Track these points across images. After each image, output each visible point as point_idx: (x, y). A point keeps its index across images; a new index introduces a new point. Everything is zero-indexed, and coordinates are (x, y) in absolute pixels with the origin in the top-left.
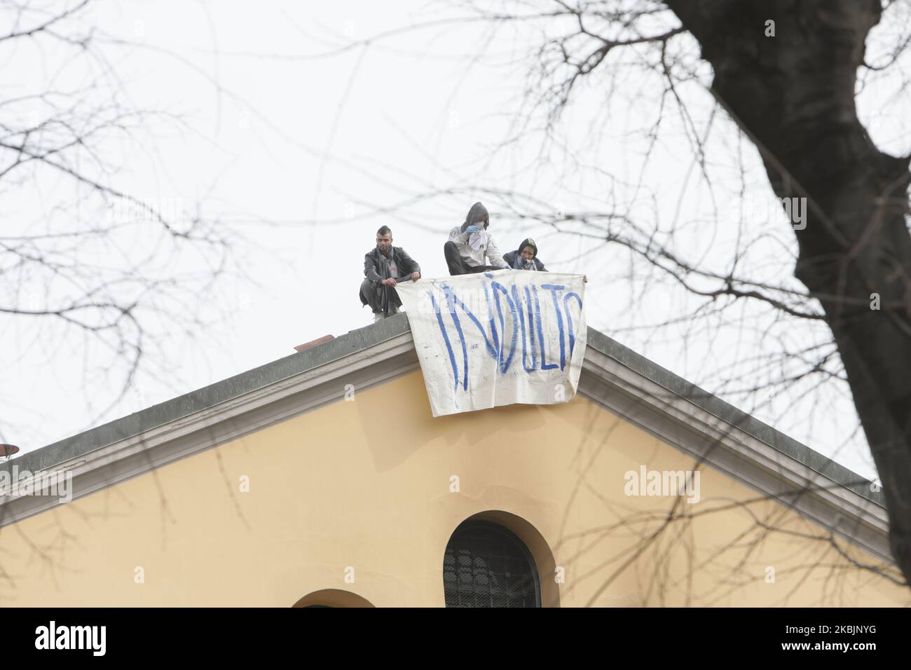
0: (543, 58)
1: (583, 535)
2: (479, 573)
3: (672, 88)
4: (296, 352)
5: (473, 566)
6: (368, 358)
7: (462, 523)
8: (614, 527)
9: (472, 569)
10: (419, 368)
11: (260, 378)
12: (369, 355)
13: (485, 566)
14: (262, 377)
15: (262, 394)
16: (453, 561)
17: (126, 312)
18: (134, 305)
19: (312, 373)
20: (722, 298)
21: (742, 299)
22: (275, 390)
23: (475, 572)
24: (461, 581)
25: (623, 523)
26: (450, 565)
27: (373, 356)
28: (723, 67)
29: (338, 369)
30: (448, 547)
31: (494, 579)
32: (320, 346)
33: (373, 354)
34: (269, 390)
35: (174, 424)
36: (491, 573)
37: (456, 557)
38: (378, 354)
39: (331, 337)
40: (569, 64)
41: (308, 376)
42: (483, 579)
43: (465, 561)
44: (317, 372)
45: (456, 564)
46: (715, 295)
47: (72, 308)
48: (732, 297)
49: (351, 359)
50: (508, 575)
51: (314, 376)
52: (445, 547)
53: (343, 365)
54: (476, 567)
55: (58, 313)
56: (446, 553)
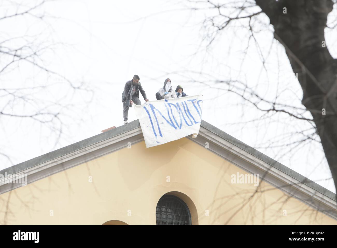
0: (205, 24)
1: (222, 198)
2: (169, 214)
3: (252, 35)
4: (102, 132)
5: (166, 212)
6: (128, 135)
7: (163, 196)
8: (234, 195)
9: (166, 213)
10: (144, 140)
11: (88, 142)
12: (129, 134)
13: (171, 212)
14: (89, 142)
15: (89, 148)
16: (159, 210)
17: (56, 116)
18: (58, 114)
19: (108, 140)
20: (271, 112)
21: (278, 112)
22: (94, 147)
23: (167, 214)
24: (162, 217)
25: (237, 194)
26: (158, 211)
27: (130, 134)
28: (278, 26)
29: (117, 139)
30: (158, 205)
31: (174, 217)
32: (111, 130)
33: (130, 133)
34: (92, 147)
35: (57, 159)
36: (173, 214)
37: (160, 208)
38: (132, 134)
39: (115, 127)
40: (214, 26)
41: (106, 141)
42: (170, 217)
43: (164, 210)
44: (110, 140)
45: (160, 211)
46: (268, 111)
47: (36, 115)
48: (275, 111)
49: (122, 135)
50: (179, 215)
51: (109, 141)
52: (157, 204)
53: (119, 137)
54: (168, 212)
55: (31, 117)
56: (157, 207)
